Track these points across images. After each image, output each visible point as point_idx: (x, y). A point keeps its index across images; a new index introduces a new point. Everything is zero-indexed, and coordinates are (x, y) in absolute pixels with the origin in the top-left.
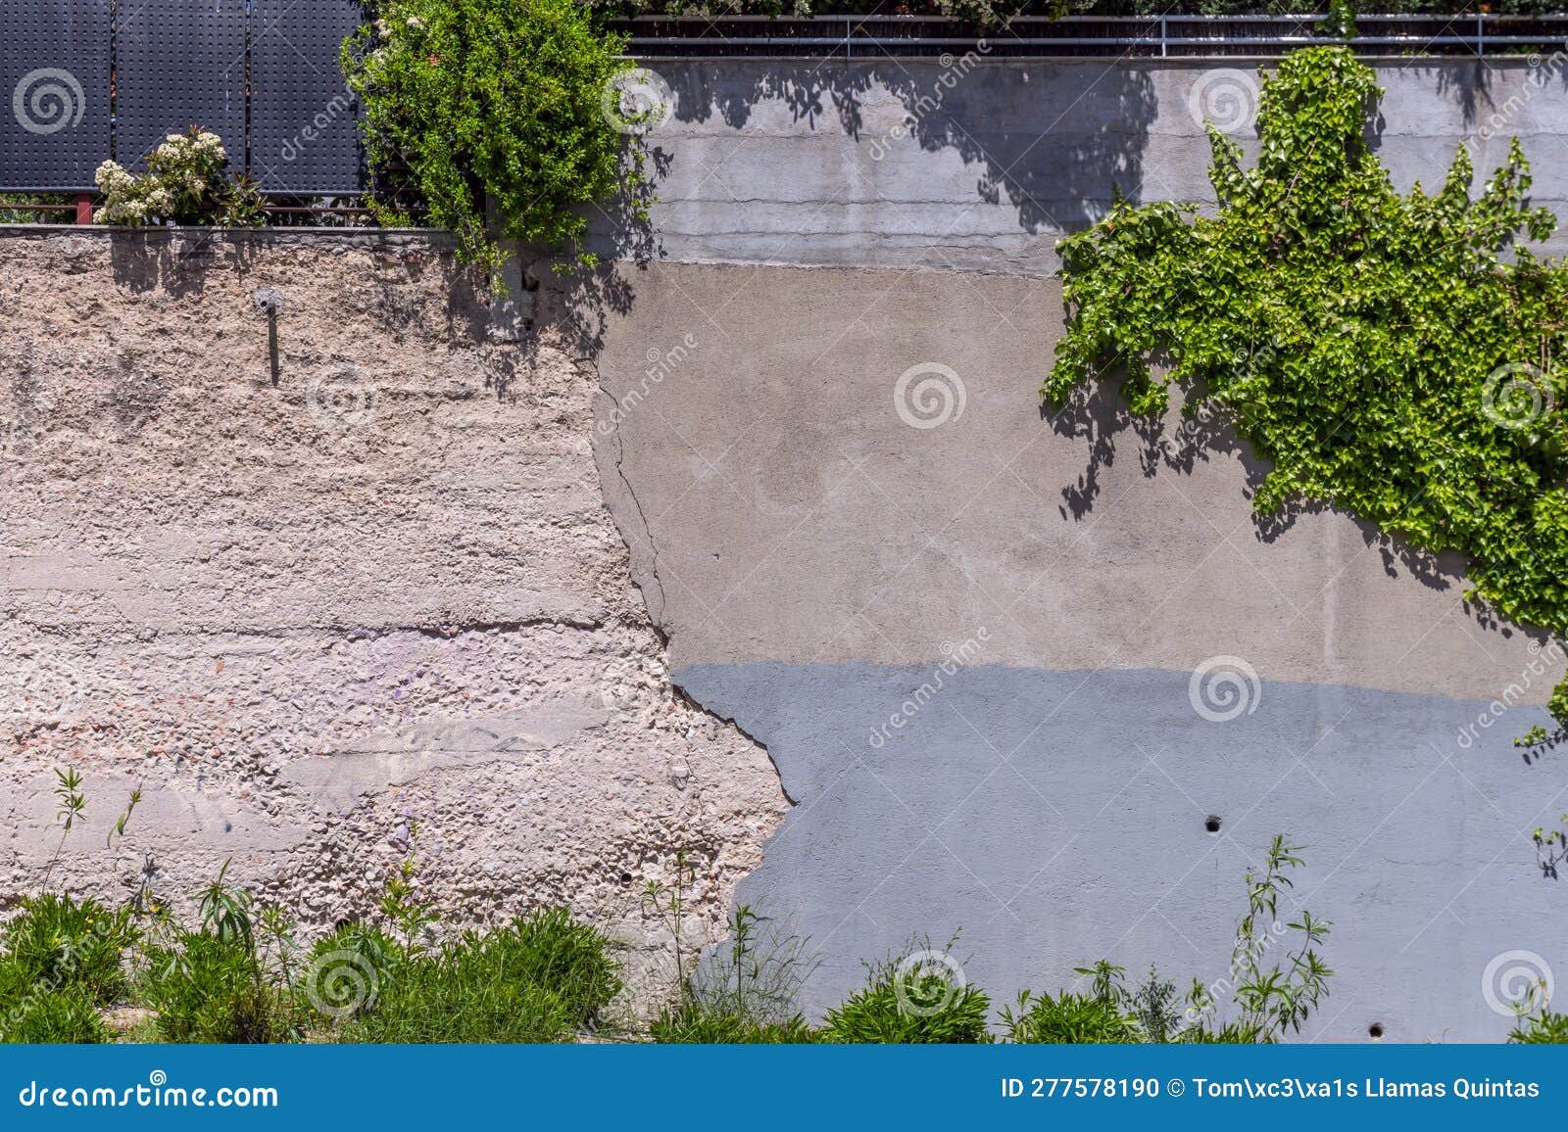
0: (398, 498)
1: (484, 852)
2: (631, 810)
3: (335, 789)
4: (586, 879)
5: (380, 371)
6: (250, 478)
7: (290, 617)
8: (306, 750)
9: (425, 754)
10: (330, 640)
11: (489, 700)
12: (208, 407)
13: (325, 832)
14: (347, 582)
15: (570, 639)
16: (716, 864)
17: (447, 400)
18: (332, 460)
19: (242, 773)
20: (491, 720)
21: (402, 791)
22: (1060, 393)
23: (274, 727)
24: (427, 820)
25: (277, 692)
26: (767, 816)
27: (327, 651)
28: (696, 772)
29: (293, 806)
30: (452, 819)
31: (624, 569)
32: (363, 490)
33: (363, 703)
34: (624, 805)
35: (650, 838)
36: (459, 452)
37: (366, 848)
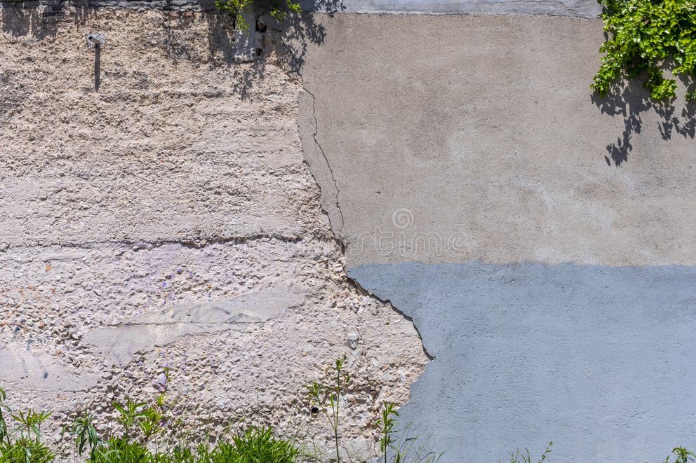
0: (170, 158)
1: (217, 392)
2: (319, 364)
3: (119, 349)
4: (287, 411)
5: (164, 81)
6: (77, 148)
7: (96, 235)
8: (101, 322)
9: (180, 325)
10: (122, 250)
11: (225, 289)
12: (54, 104)
13: (110, 378)
14: (134, 212)
15: (280, 247)
16: (377, 401)
17: (205, 98)
18: (130, 135)
19: (57, 338)
20: (225, 302)
21: (163, 350)
22: (604, 85)
23: (81, 307)
24: (180, 370)
25: (84, 284)
26: (413, 367)
27: (119, 257)
28: (364, 337)
29: (89, 361)
30: (197, 369)
31: (317, 202)
32: (148, 154)
33: (141, 292)
34: (314, 360)
35: (332, 383)
36: (211, 129)
37: (138, 389)
